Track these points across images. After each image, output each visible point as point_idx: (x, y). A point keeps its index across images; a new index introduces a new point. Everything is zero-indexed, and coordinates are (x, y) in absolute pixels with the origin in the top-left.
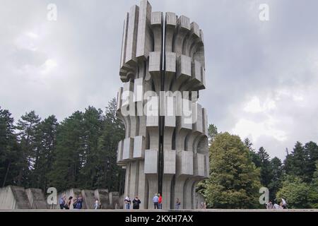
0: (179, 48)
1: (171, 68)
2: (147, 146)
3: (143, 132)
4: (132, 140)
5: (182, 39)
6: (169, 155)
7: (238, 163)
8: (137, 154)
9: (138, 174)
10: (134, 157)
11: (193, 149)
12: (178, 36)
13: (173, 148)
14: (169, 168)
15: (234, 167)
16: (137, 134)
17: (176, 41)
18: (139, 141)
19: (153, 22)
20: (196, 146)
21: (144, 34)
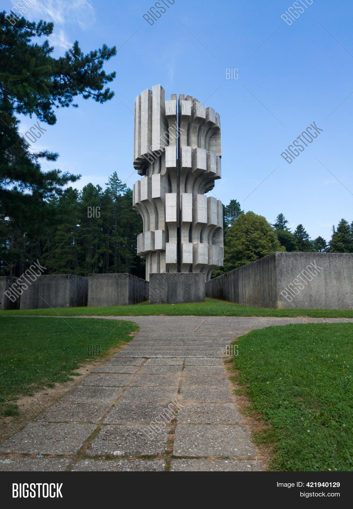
0: (194, 138)
1: (186, 163)
2: (167, 239)
3: (162, 226)
4: (153, 234)
5: (198, 126)
6: (187, 247)
7: (260, 249)
8: (159, 246)
9: (159, 264)
10: (156, 249)
11: (209, 240)
12: (193, 125)
13: (190, 241)
14: (187, 259)
15: (255, 253)
16: (157, 228)
17: (191, 130)
18: (159, 234)
19: (168, 113)
20: (211, 237)
21: (159, 126)
